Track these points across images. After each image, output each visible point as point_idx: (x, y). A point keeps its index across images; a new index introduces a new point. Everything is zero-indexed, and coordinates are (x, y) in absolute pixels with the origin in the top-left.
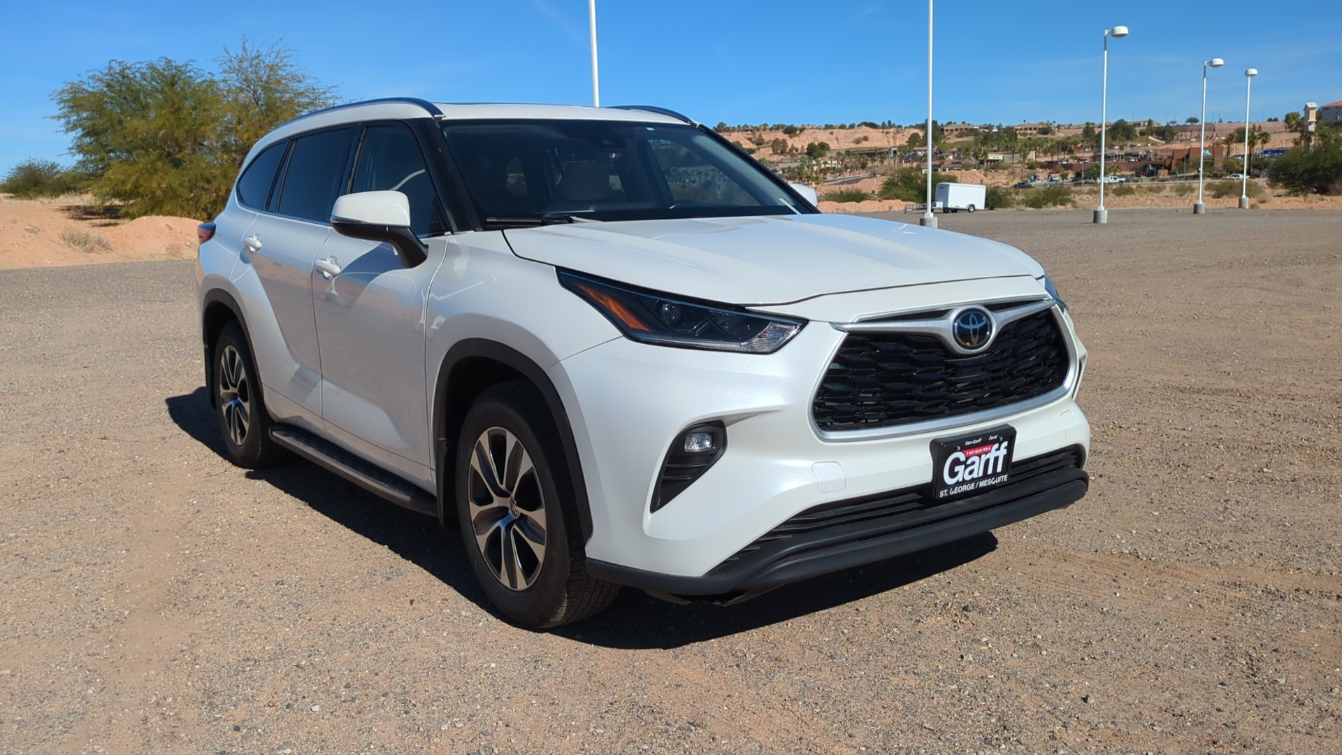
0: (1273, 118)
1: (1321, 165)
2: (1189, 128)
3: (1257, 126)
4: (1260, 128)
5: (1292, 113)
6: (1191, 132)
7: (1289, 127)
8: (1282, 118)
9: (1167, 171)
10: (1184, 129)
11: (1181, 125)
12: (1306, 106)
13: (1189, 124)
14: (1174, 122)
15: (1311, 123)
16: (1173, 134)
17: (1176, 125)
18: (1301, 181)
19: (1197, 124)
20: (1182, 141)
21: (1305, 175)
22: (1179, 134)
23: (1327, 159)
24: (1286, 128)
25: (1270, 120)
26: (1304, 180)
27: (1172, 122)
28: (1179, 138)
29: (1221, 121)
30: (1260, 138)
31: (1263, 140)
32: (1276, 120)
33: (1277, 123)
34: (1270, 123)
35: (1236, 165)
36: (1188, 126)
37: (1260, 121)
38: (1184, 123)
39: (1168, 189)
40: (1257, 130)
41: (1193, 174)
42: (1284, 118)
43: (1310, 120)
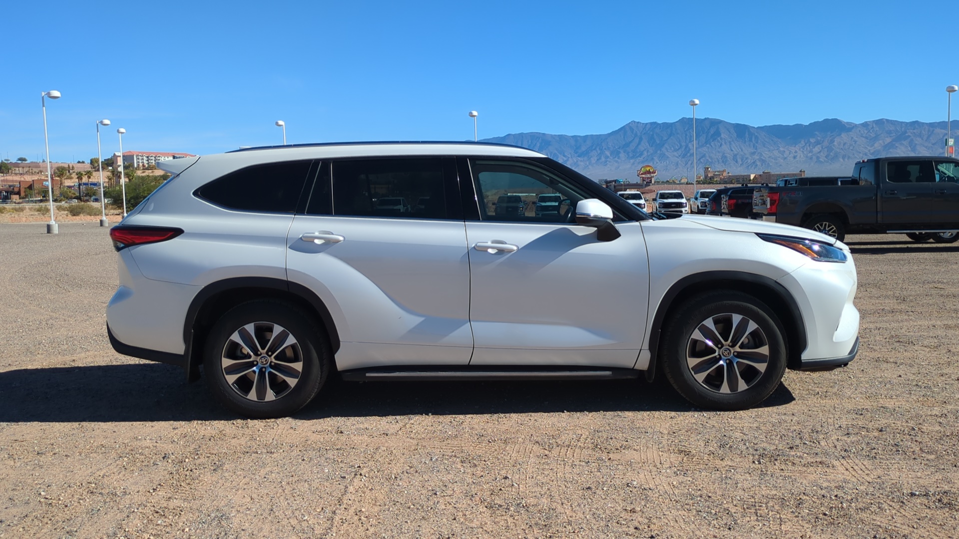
0: (81, 161)
1: (142, 194)
2: (20, 165)
3: (71, 166)
4: (73, 167)
5: (94, 158)
6: (23, 168)
7: (94, 168)
8: (88, 161)
9: (18, 196)
10: (16, 165)
11: (14, 162)
12: (114, 154)
13: (20, 162)
14: (8, 160)
15: (119, 166)
16: (8, 169)
17: (9, 162)
18: (130, 205)
19: (26, 162)
20: (16, 174)
21: (132, 200)
22: (13, 169)
23: (145, 191)
24: (92, 168)
25: (79, 162)
26: (132, 204)
27: (6, 160)
28: (14, 172)
29: (44, 161)
30: (86, 175)
31: (88, 176)
32: (83, 162)
33: (84, 164)
34: (80, 164)
35: (69, 193)
36: (19, 163)
37: (73, 163)
38: (16, 161)
39: (27, 210)
40: (71, 168)
41: (39, 199)
42: (89, 162)
43: (119, 164)
